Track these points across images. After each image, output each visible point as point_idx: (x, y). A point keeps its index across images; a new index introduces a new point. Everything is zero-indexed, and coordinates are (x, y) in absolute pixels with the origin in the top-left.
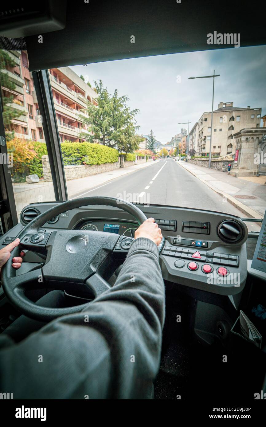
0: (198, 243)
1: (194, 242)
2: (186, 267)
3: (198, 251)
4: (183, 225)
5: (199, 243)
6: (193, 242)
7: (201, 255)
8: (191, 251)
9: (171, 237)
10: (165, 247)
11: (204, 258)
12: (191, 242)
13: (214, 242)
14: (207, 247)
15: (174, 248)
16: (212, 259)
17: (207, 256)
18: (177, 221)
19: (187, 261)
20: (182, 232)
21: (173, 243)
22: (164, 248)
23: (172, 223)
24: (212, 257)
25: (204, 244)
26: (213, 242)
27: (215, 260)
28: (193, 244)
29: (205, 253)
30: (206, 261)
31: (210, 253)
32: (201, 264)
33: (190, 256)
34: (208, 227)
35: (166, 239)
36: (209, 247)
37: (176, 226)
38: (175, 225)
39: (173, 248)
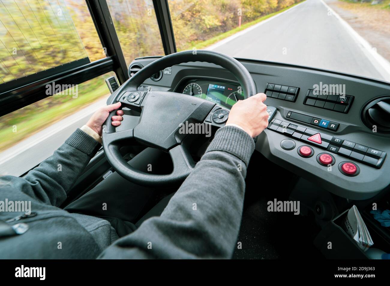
0: (324, 122)
1: (317, 120)
2: (295, 149)
3: (320, 133)
4: (307, 95)
5: (324, 124)
6: (315, 121)
7: (322, 139)
8: (310, 130)
9: (285, 108)
10: (274, 119)
11: (325, 144)
12: (314, 118)
13: (349, 126)
14: (336, 130)
15: (286, 123)
16: (338, 148)
17: (332, 143)
18: (299, 89)
19: (298, 144)
20: (304, 104)
21: (286, 118)
22: (272, 121)
23: (292, 90)
24: (340, 145)
25: (333, 126)
26: (348, 124)
27: (342, 150)
28: (315, 122)
29: (329, 137)
30: (328, 149)
31: (338, 139)
32: (317, 151)
33: (305, 137)
34: (349, 102)
35: (278, 109)
36: (340, 130)
37: (296, 96)
38: (296, 93)
39: (284, 123)
